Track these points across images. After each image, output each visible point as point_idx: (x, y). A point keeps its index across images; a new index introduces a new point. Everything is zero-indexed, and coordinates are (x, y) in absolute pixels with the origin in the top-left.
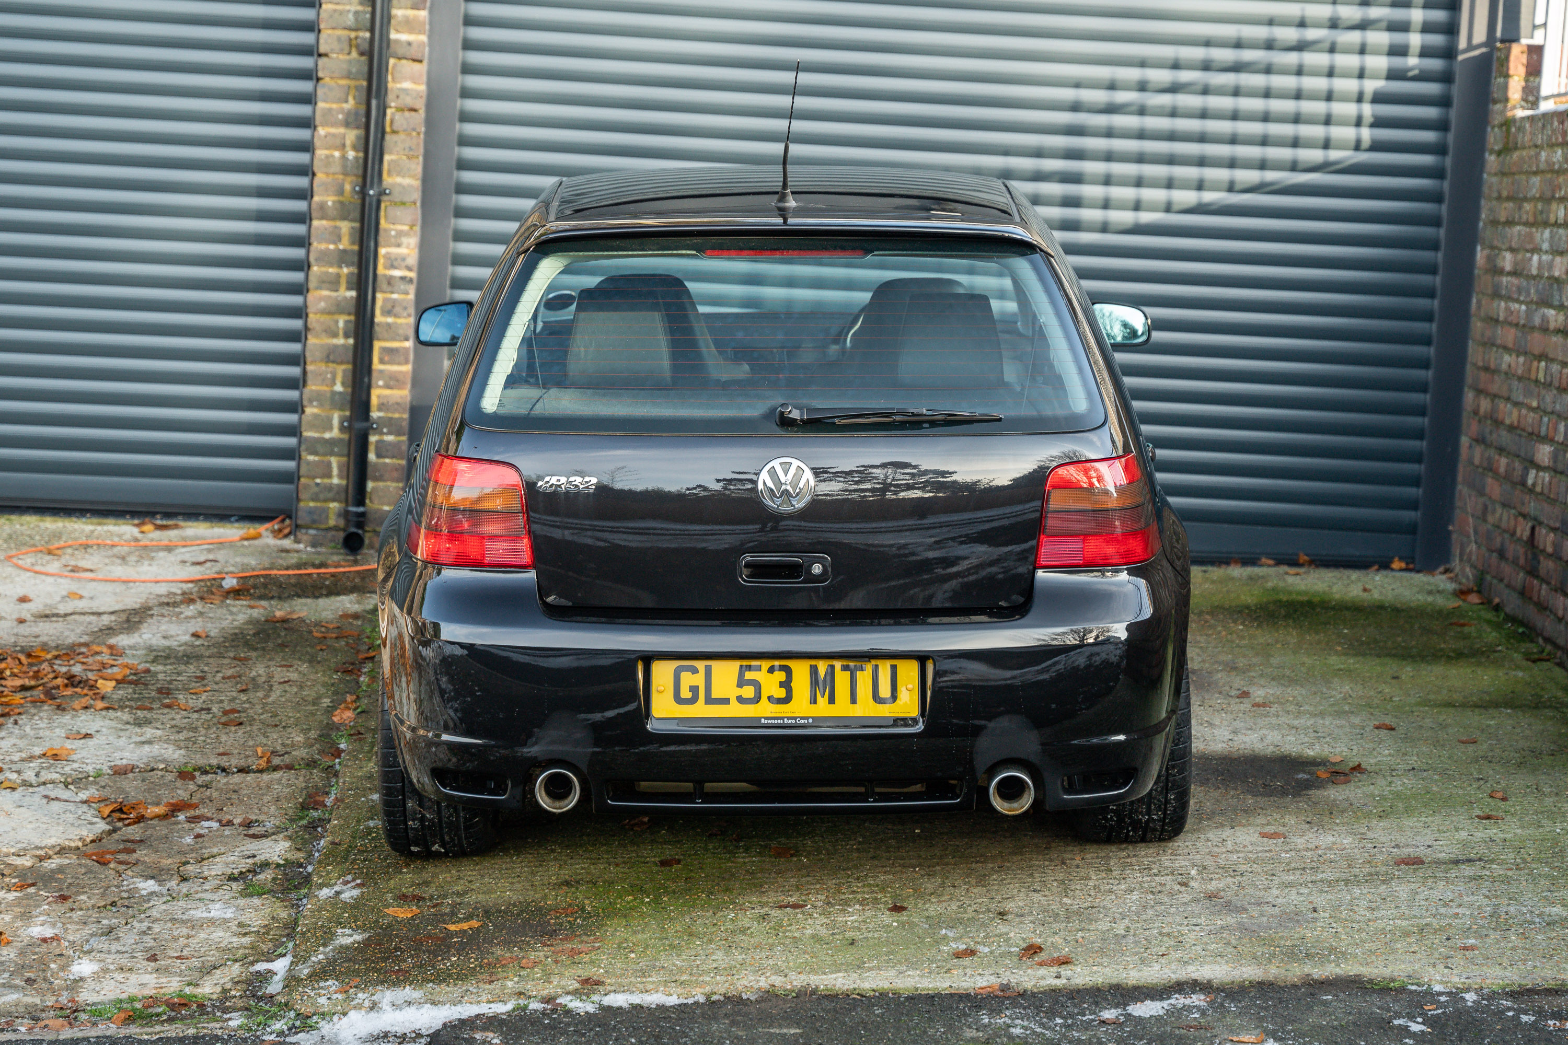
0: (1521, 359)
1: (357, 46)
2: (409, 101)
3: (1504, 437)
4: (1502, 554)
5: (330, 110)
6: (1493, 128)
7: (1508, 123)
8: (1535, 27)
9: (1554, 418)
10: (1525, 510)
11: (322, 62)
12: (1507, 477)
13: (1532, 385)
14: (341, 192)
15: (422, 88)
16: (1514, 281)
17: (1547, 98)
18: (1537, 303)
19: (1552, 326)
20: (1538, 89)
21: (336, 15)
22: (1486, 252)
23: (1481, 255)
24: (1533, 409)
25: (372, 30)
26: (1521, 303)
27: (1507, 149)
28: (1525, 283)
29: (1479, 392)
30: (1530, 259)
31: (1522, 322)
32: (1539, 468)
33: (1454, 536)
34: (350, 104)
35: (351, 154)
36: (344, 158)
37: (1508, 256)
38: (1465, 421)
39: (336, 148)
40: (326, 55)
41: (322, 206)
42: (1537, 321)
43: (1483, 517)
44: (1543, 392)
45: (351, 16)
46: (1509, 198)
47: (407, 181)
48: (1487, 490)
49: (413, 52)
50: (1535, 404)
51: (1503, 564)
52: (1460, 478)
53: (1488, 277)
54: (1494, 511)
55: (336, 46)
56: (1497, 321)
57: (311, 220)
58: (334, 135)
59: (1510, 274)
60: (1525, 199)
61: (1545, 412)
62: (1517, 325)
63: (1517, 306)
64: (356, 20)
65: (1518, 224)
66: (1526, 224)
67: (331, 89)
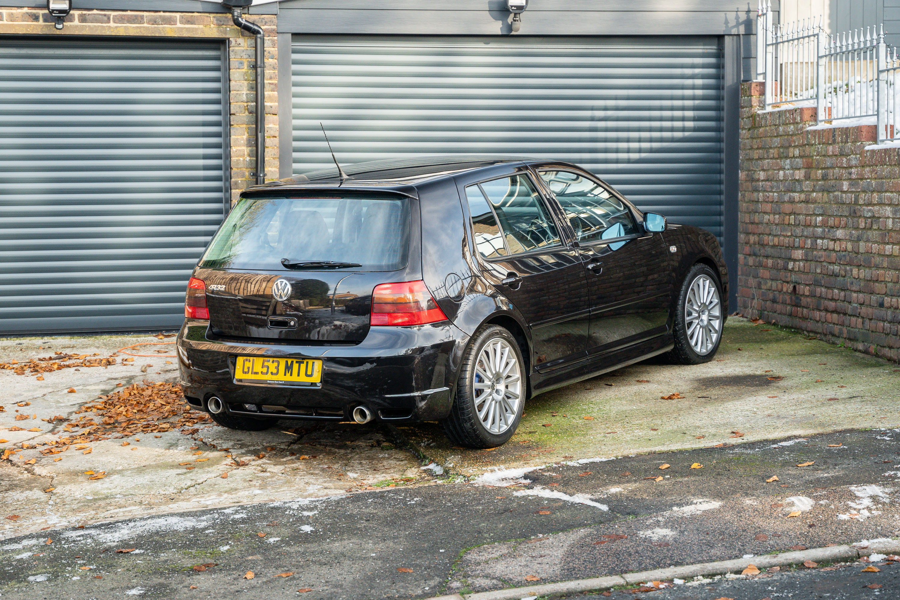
0: (777, 216)
1: (248, 109)
2: (272, 133)
3: (769, 251)
4: (774, 301)
5: (237, 139)
6: (743, 119)
7: (753, 117)
8: (757, 74)
9: (803, 238)
10: (789, 279)
11: (232, 117)
12: (775, 267)
13: (786, 227)
14: (243, 176)
15: (277, 126)
16: (768, 183)
17: (769, 105)
18: (784, 191)
19: (797, 199)
20: (765, 100)
21: (238, 96)
22: (745, 173)
23: (742, 175)
24: (788, 236)
25: (257, 102)
26: (774, 192)
27: (754, 127)
28: (775, 184)
29: (748, 233)
30: (778, 173)
31: (776, 200)
32: (795, 260)
33: (739, 299)
34: (245, 137)
35: (248, 159)
36: (244, 160)
37: (762, 173)
38: (739, 247)
39: (241, 156)
40: (234, 114)
41: (236, 183)
42: (786, 198)
43: (759, 286)
44: (793, 228)
45: (244, 96)
46: (758, 148)
47: (273, 169)
48: (760, 275)
49: (273, 111)
50: (789, 234)
51: (775, 305)
52: (739, 273)
53: (749, 184)
54: (766, 283)
55: (238, 110)
56: (758, 202)
57: (231, 189)
58: (240, 150)
59: (762, 181)
60: (771, 148)
61: (796, 237)
62: (772, 202)
63: (771, 194)
64: (247, 98)
65: (768, 159)
66: (771, 159)
67: (237, 130)
